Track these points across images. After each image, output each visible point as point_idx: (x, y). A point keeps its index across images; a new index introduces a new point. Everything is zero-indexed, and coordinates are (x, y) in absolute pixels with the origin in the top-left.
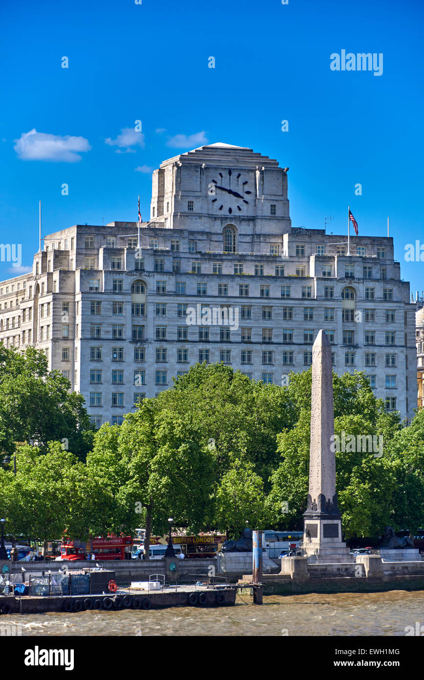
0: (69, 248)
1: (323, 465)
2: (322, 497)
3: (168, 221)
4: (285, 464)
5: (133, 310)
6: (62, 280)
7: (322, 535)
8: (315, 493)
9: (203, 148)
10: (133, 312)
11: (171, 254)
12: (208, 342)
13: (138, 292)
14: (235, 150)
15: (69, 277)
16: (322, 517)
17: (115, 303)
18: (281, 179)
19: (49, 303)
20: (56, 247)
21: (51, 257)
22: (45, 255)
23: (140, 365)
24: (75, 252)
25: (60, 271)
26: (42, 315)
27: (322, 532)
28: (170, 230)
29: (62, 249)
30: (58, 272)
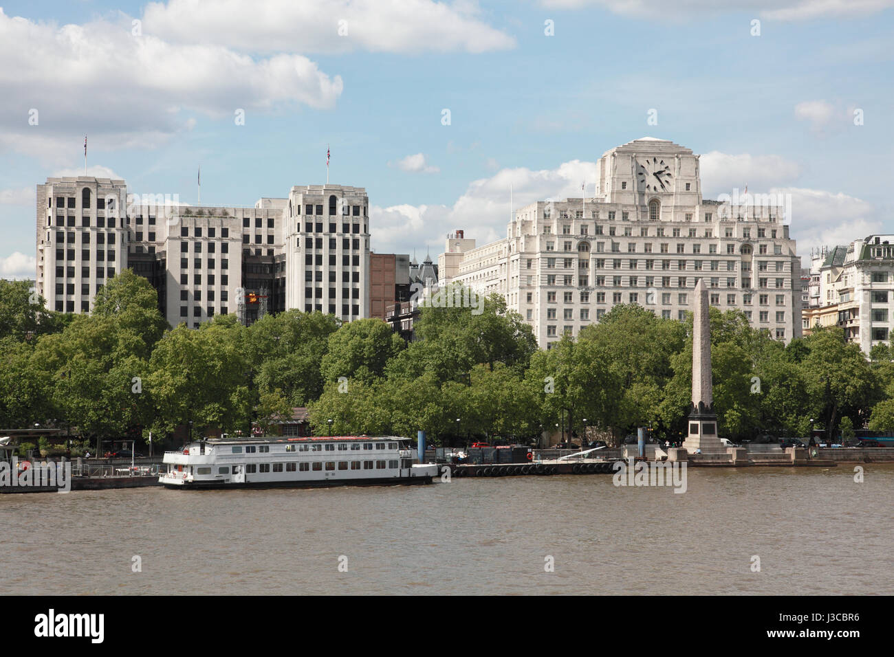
0: (532, 219)
1: (702, 379)
2: (701, 404)
3: (608, 197)
4: (676, 378)
5: (579, 264)
6: (526, 242)
7: (702, 432)
8: (696, 400)
9: (635, 142)
10: (579, 266)
11: (608, 222)
12: (637, 288)
13: (583, 250)
14: (659, 142)
15: (532, 240)
16: (700, 419)
17: (566, 259)
18: (694, 163)
19: (517, 260)
20: (524, 218)
21: (519, 225)
22: (515, 223)
23: (585, 305)
24: (536, 222)
25: (525, 236)
26: (513, 268)
27: (702, 429)
28: (608, 204)
29: (528, 220)
30: (524, 237)
